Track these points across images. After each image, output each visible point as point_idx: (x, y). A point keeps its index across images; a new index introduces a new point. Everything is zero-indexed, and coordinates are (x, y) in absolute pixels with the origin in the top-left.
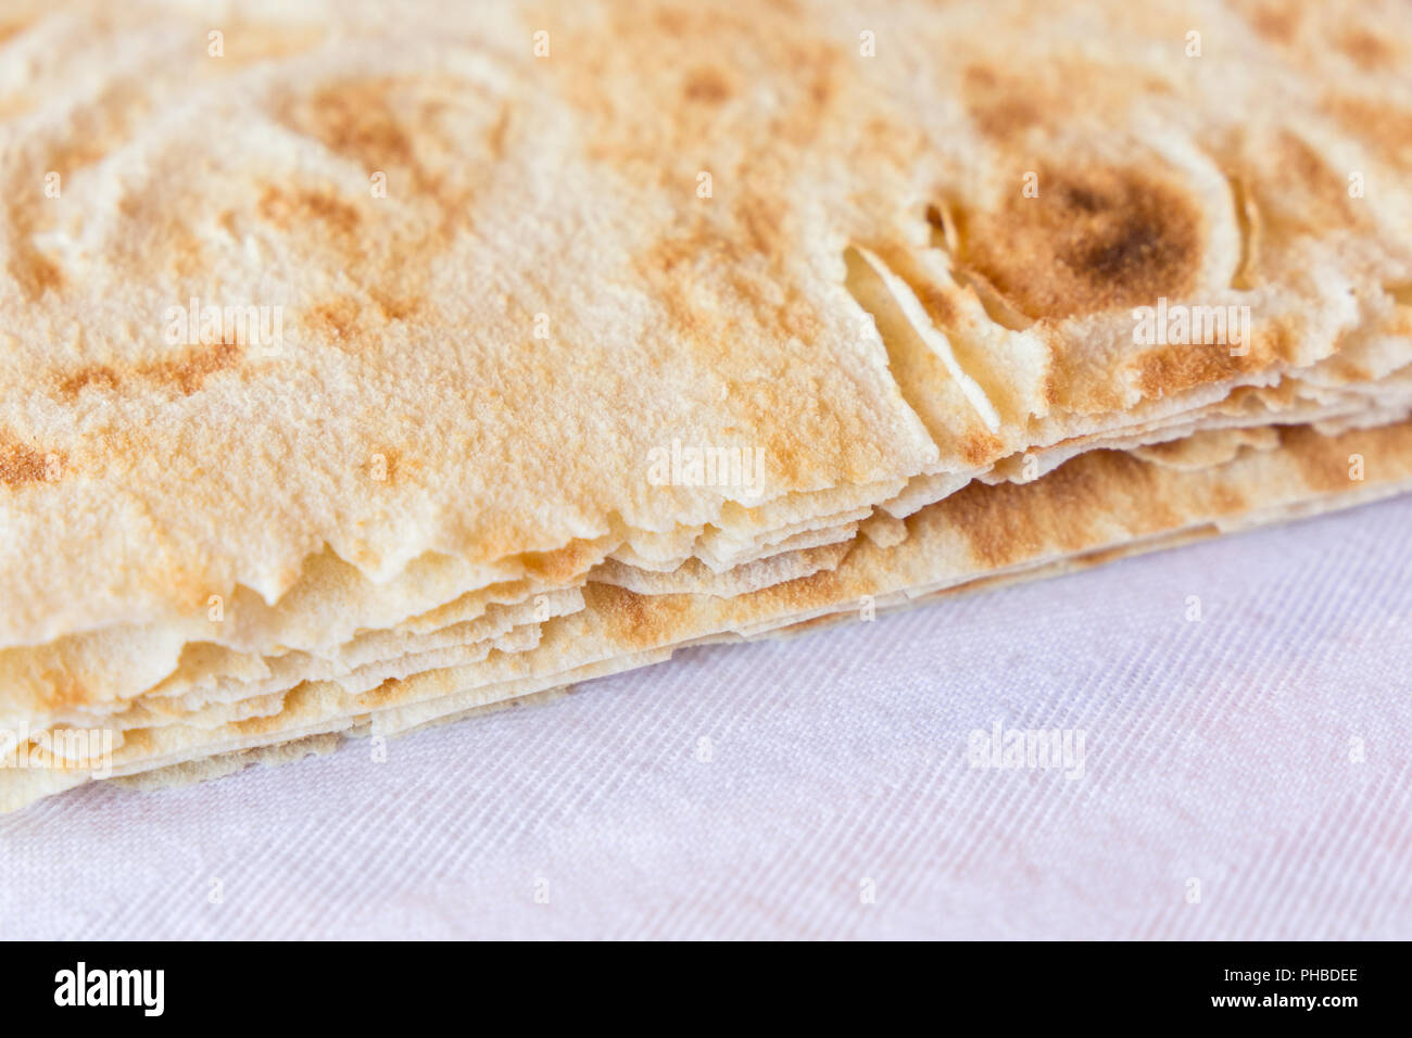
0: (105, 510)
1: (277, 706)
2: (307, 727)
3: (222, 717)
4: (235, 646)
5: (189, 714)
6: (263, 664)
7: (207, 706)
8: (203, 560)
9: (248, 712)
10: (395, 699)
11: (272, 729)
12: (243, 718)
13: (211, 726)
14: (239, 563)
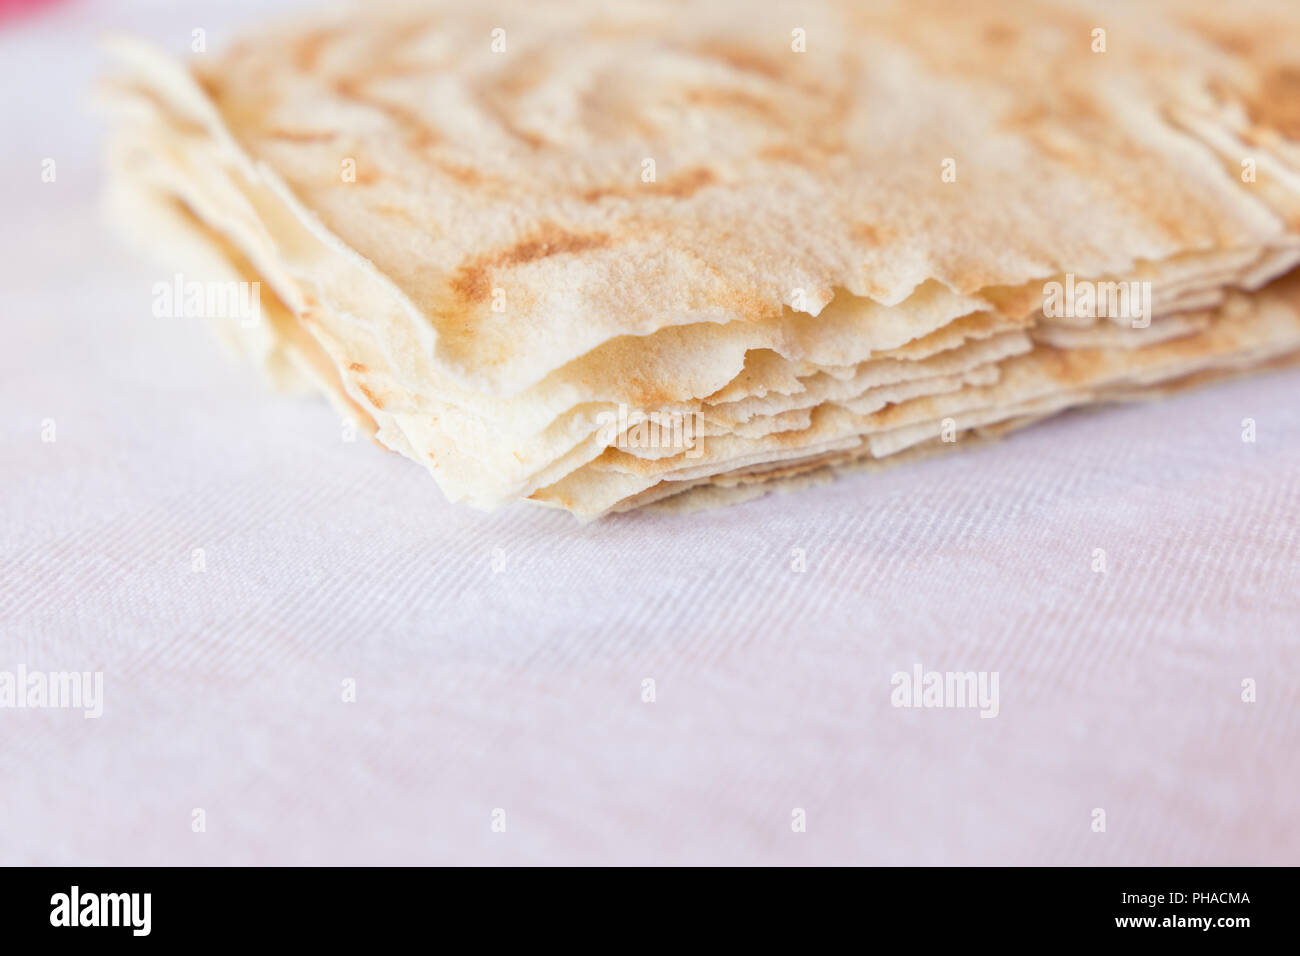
0: (662, 257)
1: (806, 422)
2: (827, 443)
3: (767, 427)
4: (785, 355)
5: (739, 425)
6: (796, 381)
7: (752, 419)
8: (754, 286)
9: (785, 425)
10: (892, 422)
11: (802, 443)
12: (782, 430)
13: (758, 436)
14: (783, 289)
